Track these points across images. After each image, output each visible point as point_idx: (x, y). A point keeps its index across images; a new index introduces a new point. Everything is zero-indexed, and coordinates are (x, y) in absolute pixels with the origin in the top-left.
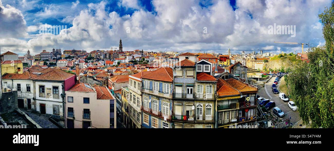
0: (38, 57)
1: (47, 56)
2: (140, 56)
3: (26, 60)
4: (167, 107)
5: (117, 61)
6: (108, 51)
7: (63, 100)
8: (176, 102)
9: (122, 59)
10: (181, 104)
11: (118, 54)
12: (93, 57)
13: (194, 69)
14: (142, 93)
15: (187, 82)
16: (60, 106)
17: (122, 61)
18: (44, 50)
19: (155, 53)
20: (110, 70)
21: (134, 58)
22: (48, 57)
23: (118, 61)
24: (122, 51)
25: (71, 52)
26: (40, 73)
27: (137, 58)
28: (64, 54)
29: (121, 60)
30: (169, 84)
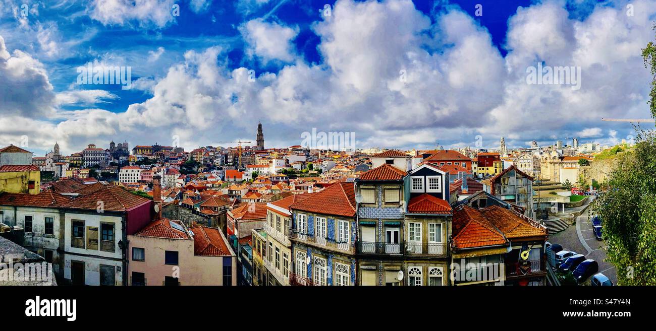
0: (77, 160)
1: (98, 157)
2: (304, 159)
3: (49, 164)
4: (345, 274)
5: (251, 171)
6: (232, 148)
7: (124, 255)
8: (364, 263)
9: (262, 166)
10: (374, 268)
11: (253, 156)
12: (199, 161)
13: (401, 187)
14: (293, 243)
15: (386, 216)
16: (116, 267)
17: (262, 171)
18: (92, 143)
19: (336, 152)
20: (234, 192)
21: (288, 163)
22: (99, 160)
23: (254, 171)
24: (263, 148)
25: (149, 151)
26: (77, 194)
27: (296, 163)
28: (134, 154)
29: (260, 168)
30: (348, 222)
